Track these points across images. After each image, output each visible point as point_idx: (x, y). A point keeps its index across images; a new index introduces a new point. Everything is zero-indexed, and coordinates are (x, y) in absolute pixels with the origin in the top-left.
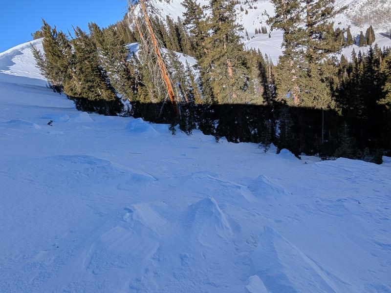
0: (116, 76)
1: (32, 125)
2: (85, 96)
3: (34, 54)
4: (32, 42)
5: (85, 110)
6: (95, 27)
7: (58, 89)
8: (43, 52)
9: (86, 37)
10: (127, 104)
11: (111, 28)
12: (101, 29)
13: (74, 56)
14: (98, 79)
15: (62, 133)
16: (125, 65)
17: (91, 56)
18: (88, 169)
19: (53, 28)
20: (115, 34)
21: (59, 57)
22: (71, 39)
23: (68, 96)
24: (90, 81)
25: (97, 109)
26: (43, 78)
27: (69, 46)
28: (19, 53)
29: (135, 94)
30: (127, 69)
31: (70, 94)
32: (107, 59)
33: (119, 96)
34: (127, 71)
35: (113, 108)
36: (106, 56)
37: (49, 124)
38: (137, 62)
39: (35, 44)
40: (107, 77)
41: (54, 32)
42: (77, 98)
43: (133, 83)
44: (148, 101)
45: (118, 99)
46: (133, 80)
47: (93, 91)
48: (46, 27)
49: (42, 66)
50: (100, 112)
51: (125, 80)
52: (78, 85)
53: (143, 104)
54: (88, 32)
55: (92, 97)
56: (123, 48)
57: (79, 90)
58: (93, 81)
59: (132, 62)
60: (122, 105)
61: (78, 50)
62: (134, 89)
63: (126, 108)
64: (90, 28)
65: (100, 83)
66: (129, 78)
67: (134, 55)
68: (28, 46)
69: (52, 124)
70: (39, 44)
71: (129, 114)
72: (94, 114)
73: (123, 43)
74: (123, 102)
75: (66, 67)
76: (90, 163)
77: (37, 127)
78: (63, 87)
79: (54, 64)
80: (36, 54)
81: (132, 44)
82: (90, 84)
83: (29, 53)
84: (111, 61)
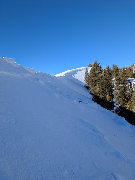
0: (118, 91)
1: (74, 100)
2: (98, 95)
3: (86, 72)
4: (87, 67)
5: (95, 102)
6: (115, 67)
7: (88, 88)
8: (89, 72)
9: (110, 70)
10: (116, 107)
11: (124, 69)
12: (118, 68)
13: (102, 77)
14: (108, 90)
15: (84, 108)
16: (124, 87)
17: (109, 78)
18: (92, 133)
19: (98, 64)
20: (125, 72)
21: (95, 76)
22: (104, 70)
23: (91, 93)
24: (104, 90)
25: (101, 103)
26: (84, 82)
27: (101, 72)
28: (80, 70)
29: (124, 103)
30: (125, 90)
31: (92, 92)
32: (116, 82)
33: (114, 101)
34: (124, 90)
35: (109, 105)
36: (117, 80)
37: (80, 102)
38: (131, 87)
39: (88, 68)
40: (112, 90)
41: (98, 65)
42: (95, 95)
43: (125, 98)
46: (126, 96)
47: (103, 94)
48: (96, 63)
49: (86, 77)
50: (102, 105)
51: (122, 95)
52: (97, 90)
53: (128, 111)
54: (111, 68)
55: (101, 96)
56: (126, 79)
57: (97, 92)
58: (105, 90)
59: (128, 87)
60: (114, 106)
61: (105, 75)
62: (124, 100)
63: (115, 108)
64: (113, 67)
65: (108, 92)
66: (124, 94)
67: (131, 84)
68: (85, 69)
69: (81, 102)
70: (89, 69)
71: (116, 112)
72: (99, 105)
73: (126, 77)
74: (115, 104)
75: (96, 81)
76: (93, 130)
78: (90, 88)
79: (92, 78)
80: (87, 72)
81: (131, 78)
82: (103, 91)
83: (84, 71)
84: (118, 83)
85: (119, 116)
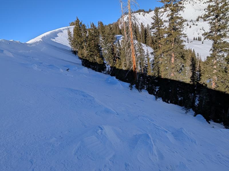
0: (106, 51)
1: (59, 69)
2: (87, 59)
3: (68, 33)
4: (69, 27)
5: (86, 66)
6: (101, 24)
7: (75, 53)
8: (72, 33)
9: (96, 28)
10: (108, 67)
11: (109, 25)
12: (104, 25)
13: (87, 37)
14: (96, 51)
15: (72, 76)
16: (112, 46)
17: (96, 38)
18: (82, 99)
19: (81, 21)
20: (111, 29)
21: (80, 36)
22: (88, 28)
23: (79, 57)
24: (92, 51)
25: (92, 67)
26: (69, 46)
27: (86, 32)
28: (61, 31)
29: (114, 63)
30: (113, 48)
31: (81, 56)
32: (103, 41)
33: (105, 62)
34: (113, 50)
35: (100, 68)
36: (103, 40)
37: (67, 70)
38: (119, 45)
39: (70, 28)
40: (101, 51)
41: (81, 24)
42: (83, 59)
43: (115, 57)
44: (120, 68)
45: (104, 64)
46: (115, 55)
47: (92, 57)
48: (78, 21)
49: (70, 40)
50: (93, 69)
51: (111, 54)
52: (85, 52)
53: (118, 69)
54: (97, 26)
55: (91, 60)
56: (113, 37)
57: (85, 55)
58: (93, 52)
59: (117, 45)
60: (106, 67)
61: (90, 34)
62: (114, 60)
63: (107, 69)
64: (99, 24)
65: (97, 53)
66: (113, 54)
67: (118, 42)
68: (66, 29)
69: (69, 70)
70: (72, 29)
71: (108, 73)
72: (90, 69)
73: (114, 34)
74: (106, 66)
75: (82, 43)
76: (84, 96)
77: (61, 70)
78: (78, 52)
79: (77, 40)
80: (69, 33)
81: (119, 35)
82: (92, 53)
83: (66, 32)
84: (105, 42)
85: (112, 76)
